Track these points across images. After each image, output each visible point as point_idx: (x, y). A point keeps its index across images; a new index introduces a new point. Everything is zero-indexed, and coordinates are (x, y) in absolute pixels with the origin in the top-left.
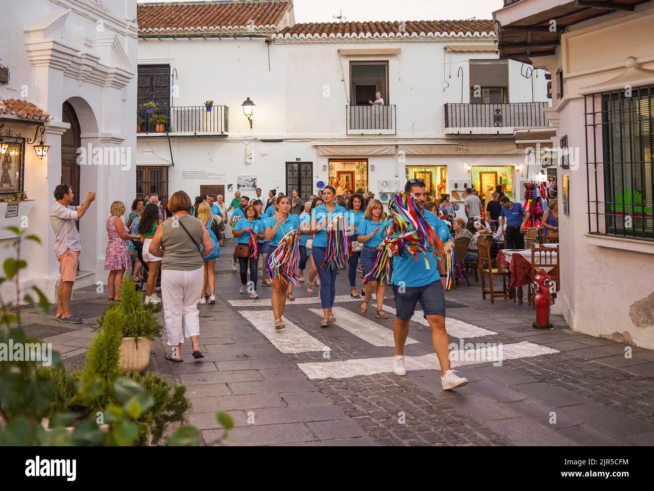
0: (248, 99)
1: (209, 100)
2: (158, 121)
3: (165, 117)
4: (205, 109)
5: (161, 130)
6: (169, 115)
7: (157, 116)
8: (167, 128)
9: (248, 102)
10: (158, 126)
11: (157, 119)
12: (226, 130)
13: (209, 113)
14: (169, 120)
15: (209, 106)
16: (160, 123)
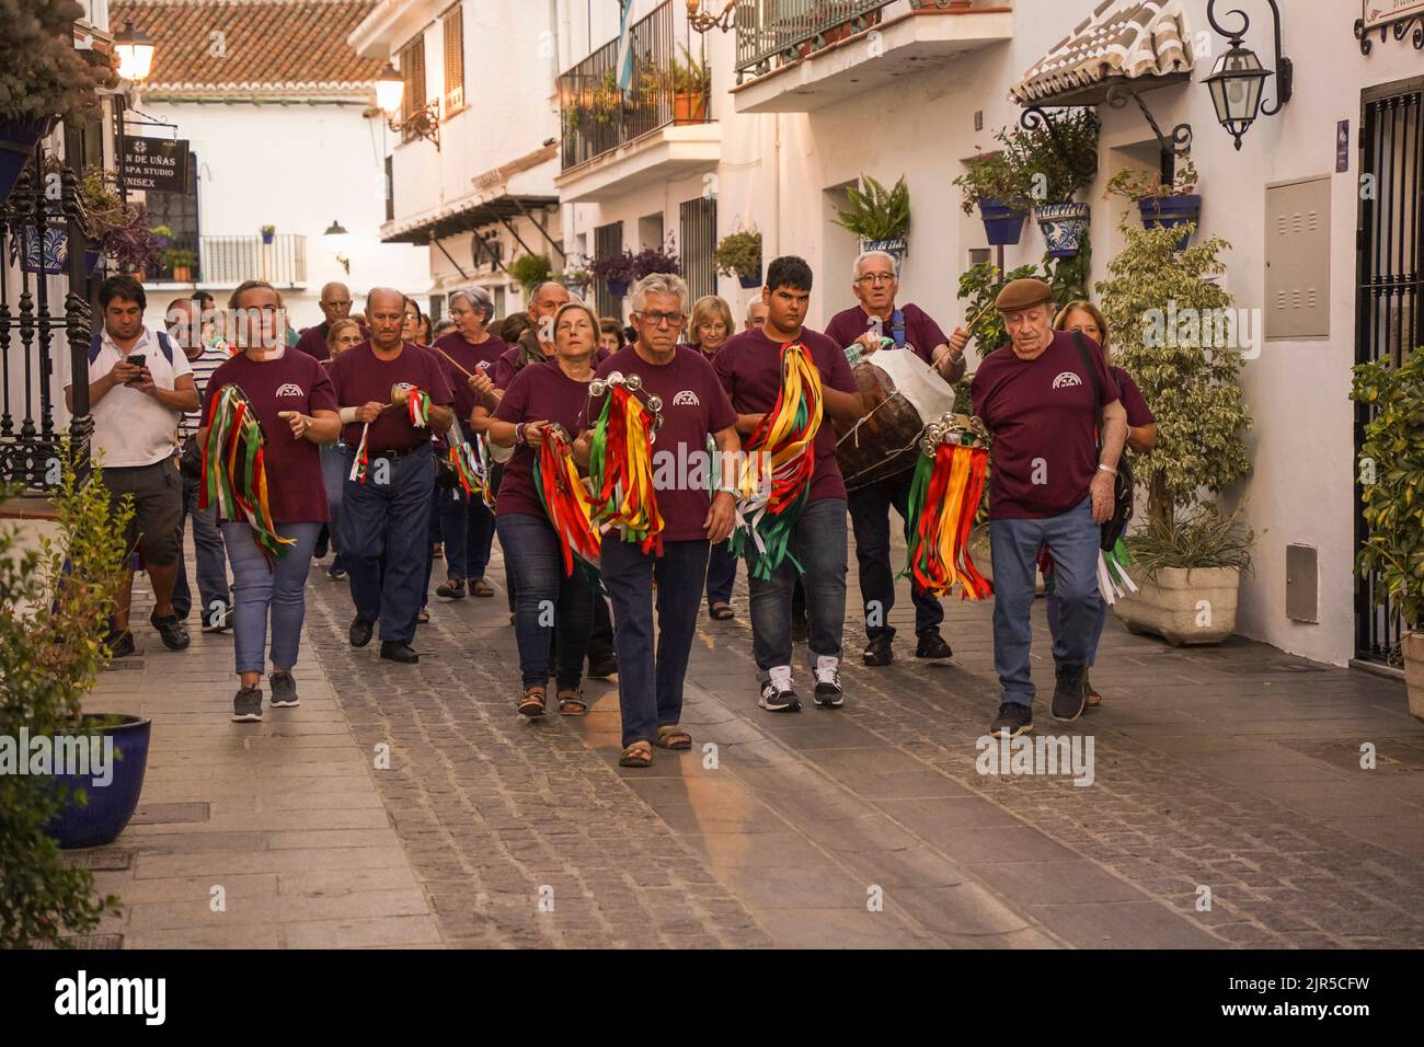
0: (336, 223)
1: (268, 223)
2: (177, 262)
3: (189, 253)
4: (261, 238)
5: (184, 278)
6: (197, 250)
7: (174, 253)
8: (195, 275)
9: (336, 229)
10: (177, 272)
11: (175, 257)
12: (301, 277)
13: (267, 246)
14: (197, 259)
15: (268, 236)
16: (180, 266)
